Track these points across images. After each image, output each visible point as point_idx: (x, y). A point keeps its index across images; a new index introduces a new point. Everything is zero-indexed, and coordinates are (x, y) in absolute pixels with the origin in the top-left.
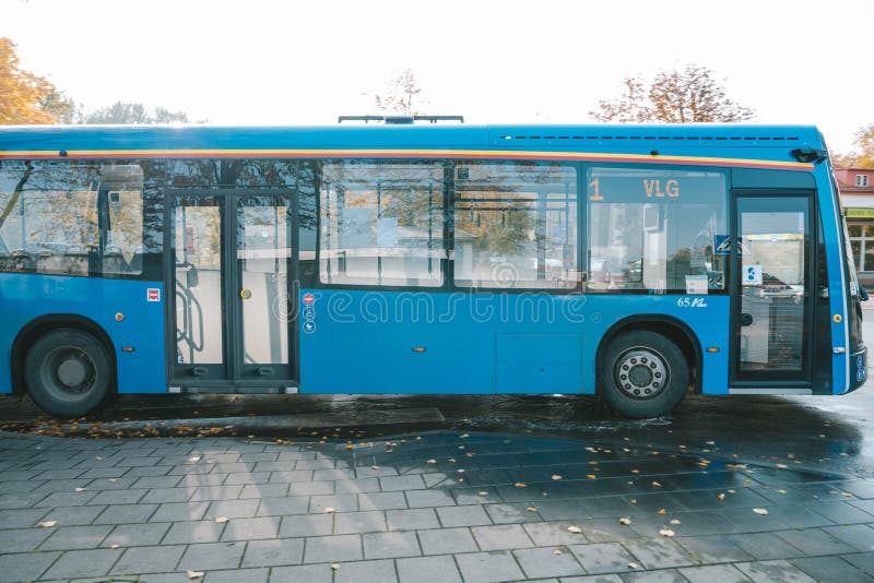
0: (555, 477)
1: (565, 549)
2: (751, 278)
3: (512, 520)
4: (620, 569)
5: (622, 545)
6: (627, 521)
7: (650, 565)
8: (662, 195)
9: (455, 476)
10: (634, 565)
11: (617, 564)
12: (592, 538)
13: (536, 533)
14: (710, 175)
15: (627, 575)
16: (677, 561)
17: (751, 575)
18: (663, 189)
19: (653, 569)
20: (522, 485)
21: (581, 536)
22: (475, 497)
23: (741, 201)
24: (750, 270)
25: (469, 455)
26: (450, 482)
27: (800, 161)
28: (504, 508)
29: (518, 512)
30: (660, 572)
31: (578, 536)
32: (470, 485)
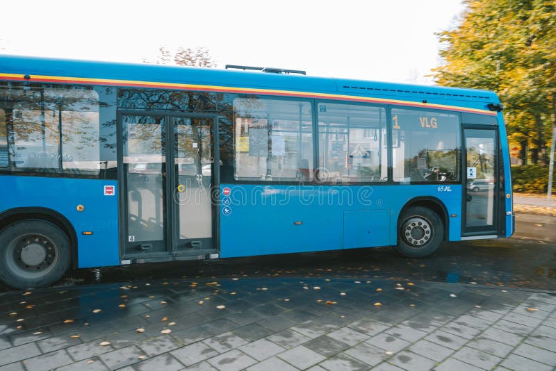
0: (96, 311)
1: (96, 358)
2: (471, 174)
3: (59, 347)
4: (133, 362)
5: (137, 346)
6: (141, 330)
7: (153, 354)
8: (428, 126)
9: (14, 325)
10: (142, 357)
11: (131, 359)
12: (116, 347)
13: (76, 352)
14: (451, 116)
15: (136, 365)
16: (170, 348)
17: (211, 345)
18: (429, 124)
19: (155, 356)
20: (71, 321)
21: (109, 347)
22: (30, 338)
23: (466, 131)
24: (471, 170)
25: (29, 307)
26: (10, 330)
27: (491, 110)
28: (53, 340)
29: (64, 341)
30: (159, 357)
31: (107, 347)
32: (27, 330)
